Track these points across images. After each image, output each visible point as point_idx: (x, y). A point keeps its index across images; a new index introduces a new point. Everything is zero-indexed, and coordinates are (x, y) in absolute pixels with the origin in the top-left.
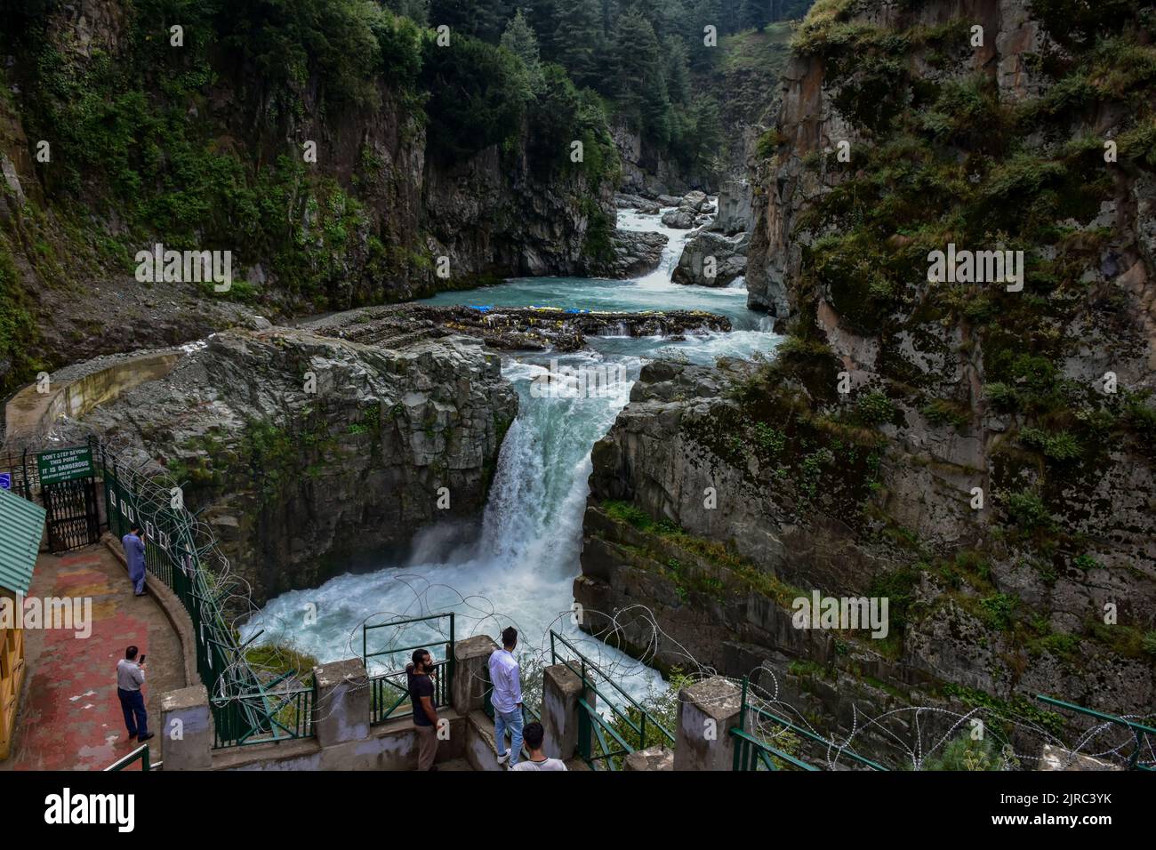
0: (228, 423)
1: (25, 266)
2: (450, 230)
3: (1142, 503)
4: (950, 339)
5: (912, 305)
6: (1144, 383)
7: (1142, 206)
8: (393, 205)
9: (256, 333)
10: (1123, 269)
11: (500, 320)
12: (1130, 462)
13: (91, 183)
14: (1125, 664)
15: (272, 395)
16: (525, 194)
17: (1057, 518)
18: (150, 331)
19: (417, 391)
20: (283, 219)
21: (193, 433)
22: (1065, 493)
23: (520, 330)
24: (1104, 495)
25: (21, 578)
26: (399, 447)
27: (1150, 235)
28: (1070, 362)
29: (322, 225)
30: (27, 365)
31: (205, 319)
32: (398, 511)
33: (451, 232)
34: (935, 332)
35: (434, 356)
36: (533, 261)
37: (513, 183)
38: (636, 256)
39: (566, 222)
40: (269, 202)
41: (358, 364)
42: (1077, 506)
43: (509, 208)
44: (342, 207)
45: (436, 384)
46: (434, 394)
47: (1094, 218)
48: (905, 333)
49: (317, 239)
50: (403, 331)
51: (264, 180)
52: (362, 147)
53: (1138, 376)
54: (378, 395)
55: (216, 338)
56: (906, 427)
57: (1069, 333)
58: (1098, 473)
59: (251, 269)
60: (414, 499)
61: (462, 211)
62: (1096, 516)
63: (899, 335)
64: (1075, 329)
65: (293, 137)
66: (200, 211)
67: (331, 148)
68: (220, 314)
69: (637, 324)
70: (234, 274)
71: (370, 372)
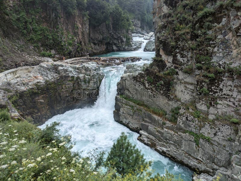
0: (41, 81)
2: (96, 42)
3: (230, 89)
4: (188, 55)
5: (180, 47)
6: (231, 61)
7: (232, 18)
8: (82, 37)
9: (49, 63)
10: (227, 34)
12: (228, 80)
14: (225, 126)
15: (51, 75)
16: (112, 34)
17: (211, 93)
18: (29, 63)
19: (82, 73)
20: (58, 40)
21: (33, 83)
22: (213, 88)
24: (221, 88)
26: (79, 85)
27: (233, 25)
28: (214, 58)
29: (67, 41)
34: (185, 53)
35: (85, 66)
36: (115, 48)
37: (109, 31)
38: (136, 46)
39: (121, 39)
40: (55, 36)
41: (70, 68)
42: (215, 91)
44: (71, 37)
45: (86, 72)
46: (86, 74)
47: (221, 23)
48: (178, 54)
49: (66, 44)
51: (53, 32)
52: (74, 24)
53: (230, 59)
54: (74, 74)
56: (179, 75)
57: (214, 51)
58: (220, 83)
59: (52, 51)
62: (219, 92)
63: (177, 55)
64: (216, 49)
65: (59, 22)
70: (48, 52)
71: (72, 70)
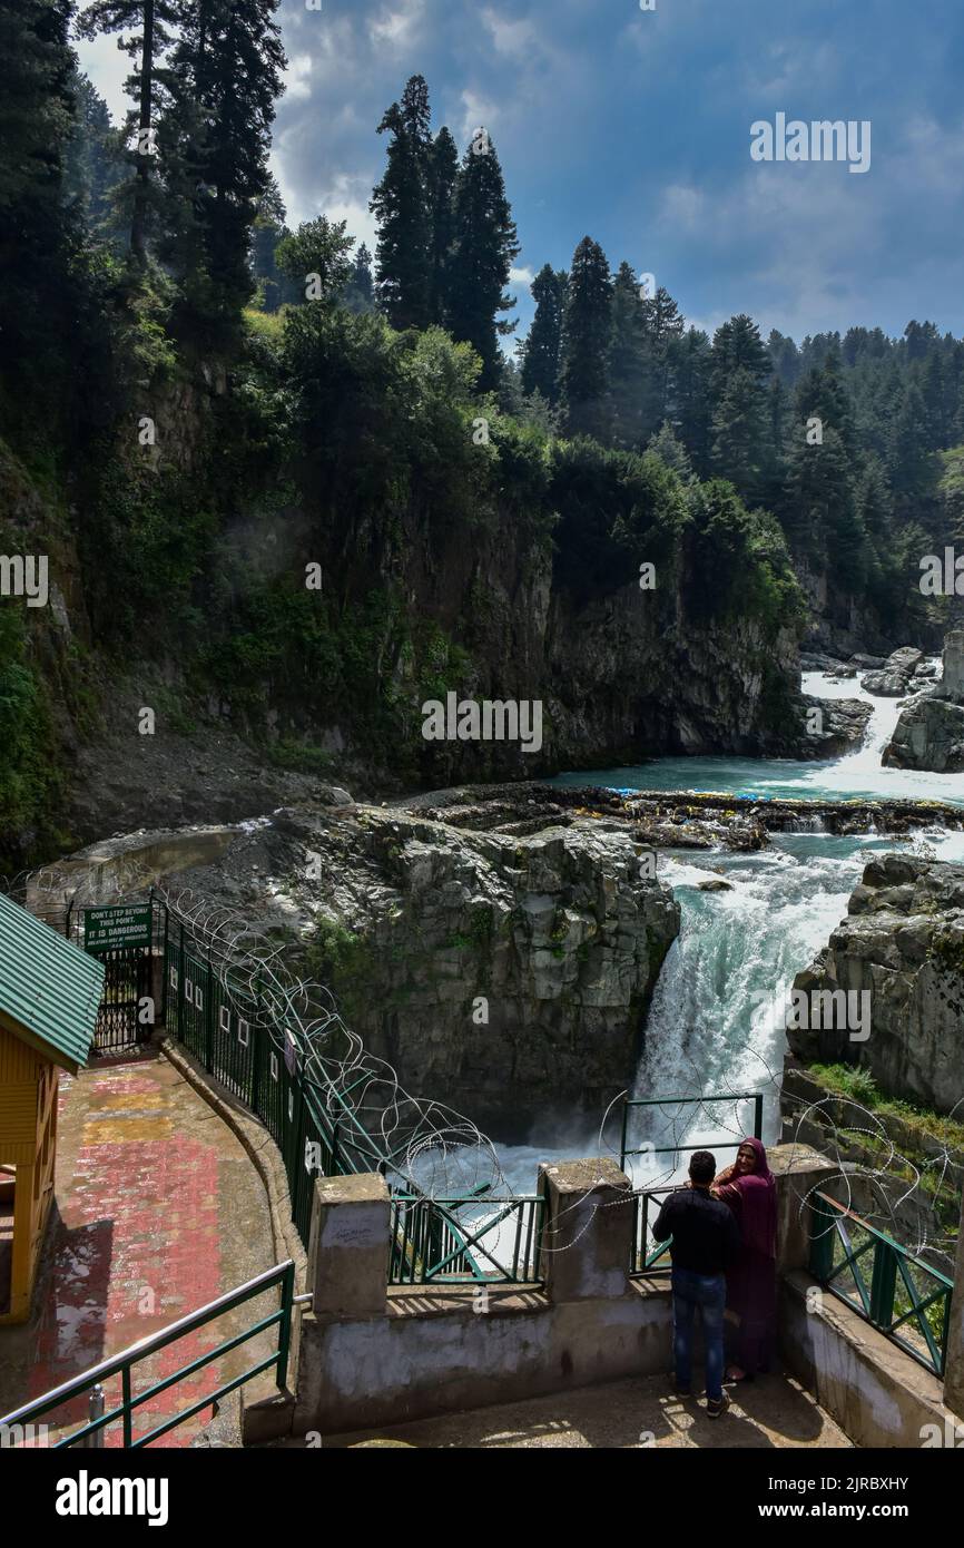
1: (63, 716)
2: (579, 691)
8: (508, 655)
9: (333, 809)
11: (647, 808)
13: (146, 621)
15: (352, 889)
16: (678, 645)
18: (202, 804)
19: (542, 893)
20: (370, 670)
21: (249, 935)
23: (676, 822)
25: (79, 1043)
26: (515, 972)
29: (419, 679)
30: (54, 839)
31: (268, 792)
32: (508, 1064)
33: (580, 693)
35: (567, 846)
36: (687, 734)
37: (663, 630)
38: (832, 729)
39: (732, 682)
40: (355, 648)
41: (465, 853)
43: (657, 664)
44: (445, 657)
45: (567, 884)
46: (564, 898)
49: (411, 696)
50: (519, 817)
51: (350, 621)
52: (472, 581)
54: (489, 896)
55: (284, 814)
59: (327, 733)
60: (533, 1050)
61: (595, 665)
65: (389, 569)
66: (271, 657)
67: (434, 582)
68: (287, 787)
69: (842, 818)
70: (306, 738)
71: (480, 863)
